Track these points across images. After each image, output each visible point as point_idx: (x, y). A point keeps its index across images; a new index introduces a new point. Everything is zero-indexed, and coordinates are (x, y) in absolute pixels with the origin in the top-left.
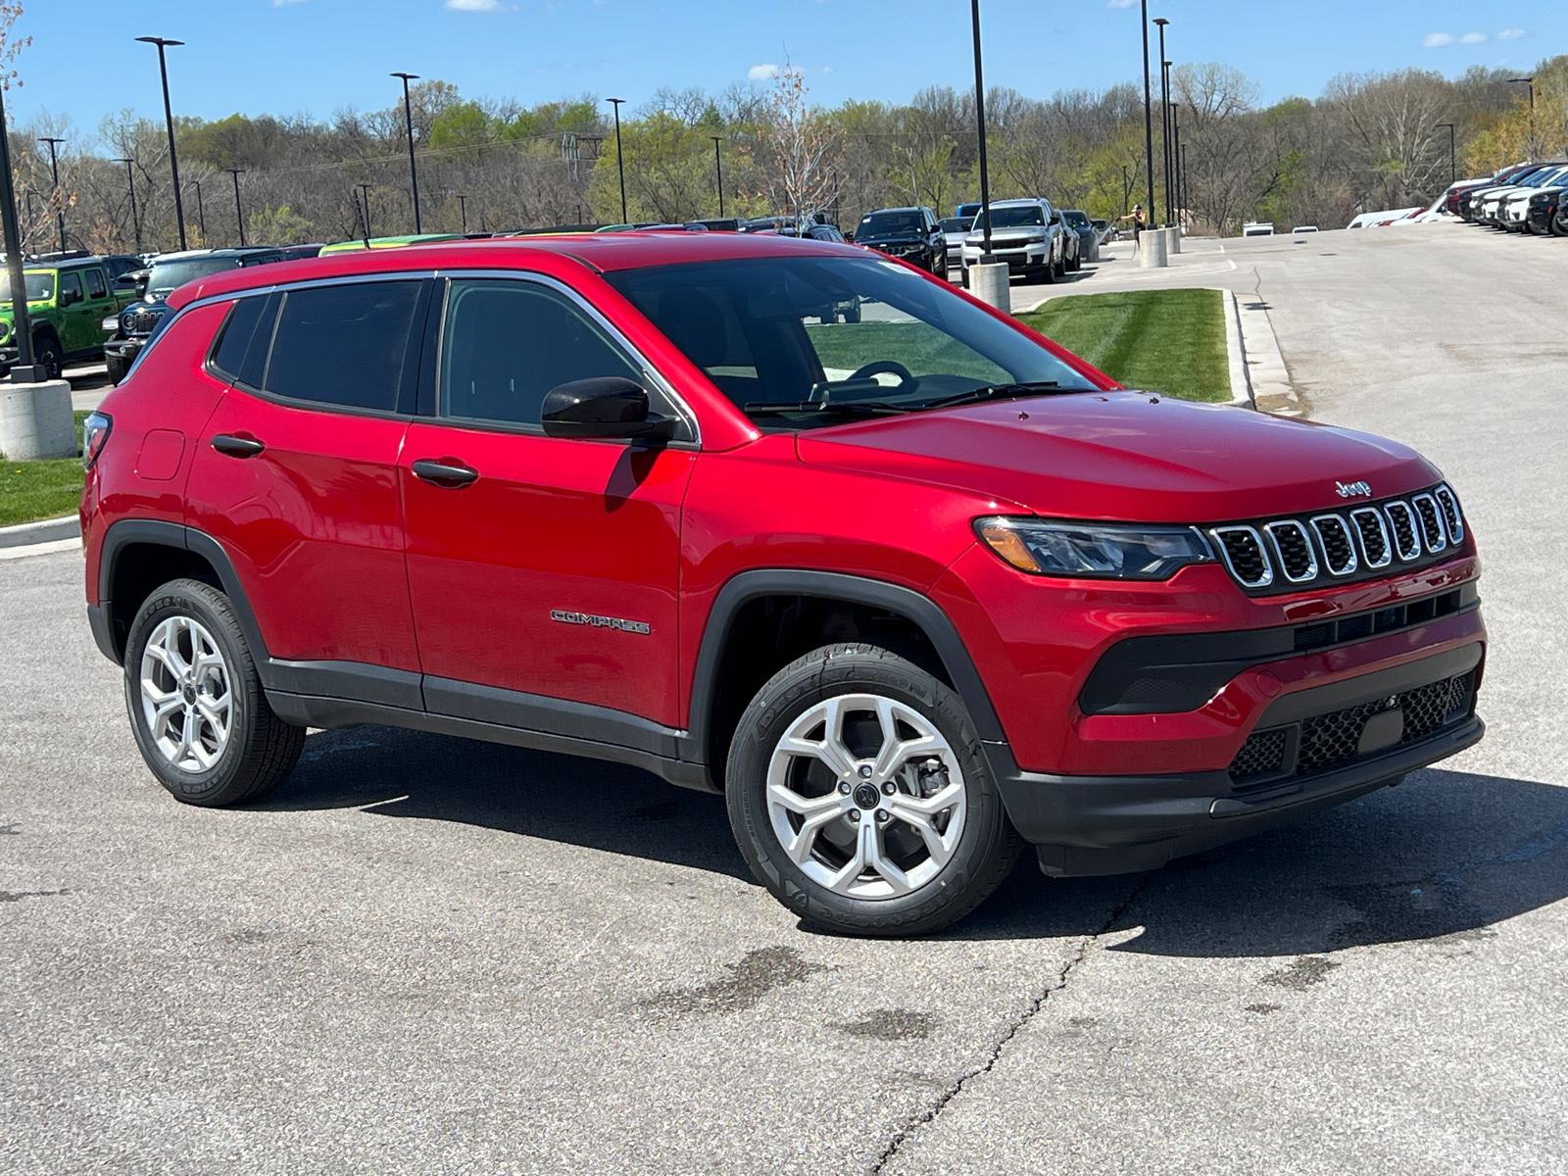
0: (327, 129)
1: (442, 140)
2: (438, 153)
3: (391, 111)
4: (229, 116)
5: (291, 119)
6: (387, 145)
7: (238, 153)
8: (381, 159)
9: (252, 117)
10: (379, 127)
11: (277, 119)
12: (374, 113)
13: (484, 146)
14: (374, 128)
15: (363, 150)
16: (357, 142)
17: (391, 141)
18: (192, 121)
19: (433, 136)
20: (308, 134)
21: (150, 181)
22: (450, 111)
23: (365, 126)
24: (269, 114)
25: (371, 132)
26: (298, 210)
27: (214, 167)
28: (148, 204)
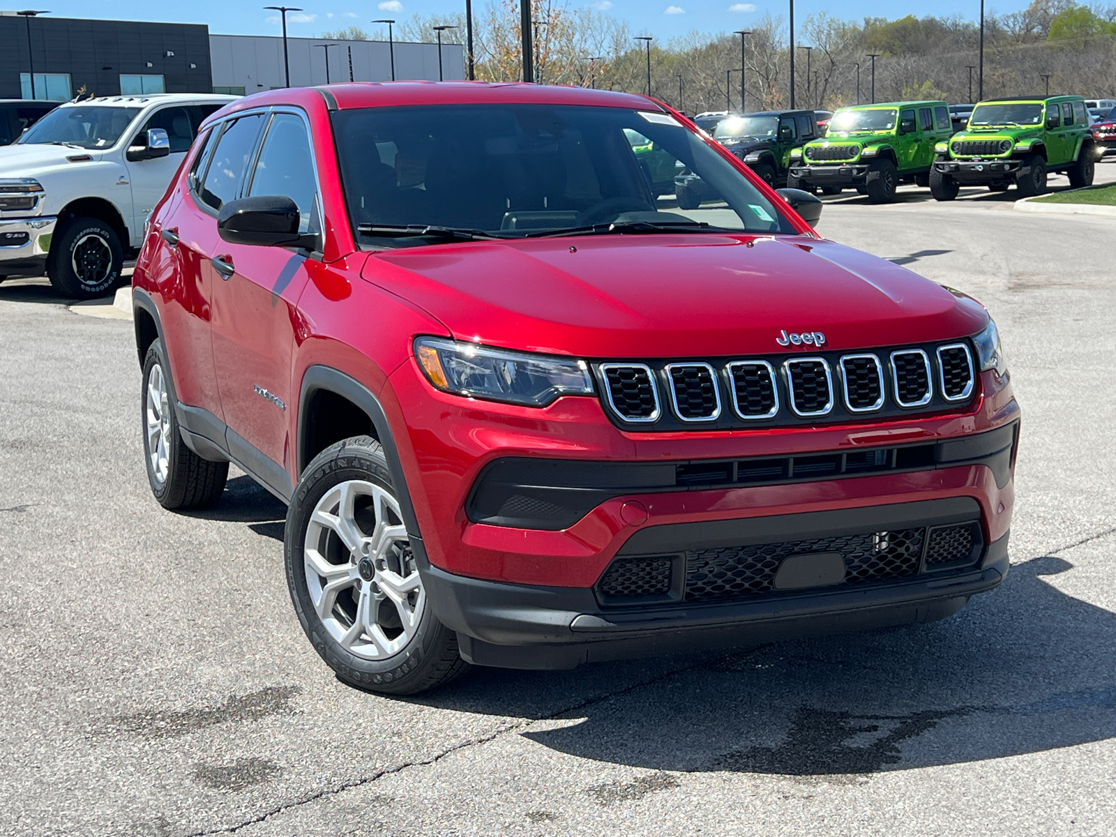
0: (973, 26)
1: (1058, 34)
2: (1052, 43)
3: (1022, 13)
4: (905, 17)
5: (948, 19)
6: (1017, 38)
7: (907, 44)
8: (1010, 48)
9: (920, 18)
10: (1012, 25)
11: (938, 19)
12: (1010, 14)
13: (1089, 38)
14: (1008, 26)
15: (998, 42)
16: (993, 36)
17: (1019, 35)
18: (880, 21)
19: (1051, 30)
20: (959, 30)
21: (833, 63)
22: (1066, 14)
23: (1001, 24)
24: (932, 16)
25: (1006, 28)
26: (938, 85)
27: (888, 54)
28: (830, 80)
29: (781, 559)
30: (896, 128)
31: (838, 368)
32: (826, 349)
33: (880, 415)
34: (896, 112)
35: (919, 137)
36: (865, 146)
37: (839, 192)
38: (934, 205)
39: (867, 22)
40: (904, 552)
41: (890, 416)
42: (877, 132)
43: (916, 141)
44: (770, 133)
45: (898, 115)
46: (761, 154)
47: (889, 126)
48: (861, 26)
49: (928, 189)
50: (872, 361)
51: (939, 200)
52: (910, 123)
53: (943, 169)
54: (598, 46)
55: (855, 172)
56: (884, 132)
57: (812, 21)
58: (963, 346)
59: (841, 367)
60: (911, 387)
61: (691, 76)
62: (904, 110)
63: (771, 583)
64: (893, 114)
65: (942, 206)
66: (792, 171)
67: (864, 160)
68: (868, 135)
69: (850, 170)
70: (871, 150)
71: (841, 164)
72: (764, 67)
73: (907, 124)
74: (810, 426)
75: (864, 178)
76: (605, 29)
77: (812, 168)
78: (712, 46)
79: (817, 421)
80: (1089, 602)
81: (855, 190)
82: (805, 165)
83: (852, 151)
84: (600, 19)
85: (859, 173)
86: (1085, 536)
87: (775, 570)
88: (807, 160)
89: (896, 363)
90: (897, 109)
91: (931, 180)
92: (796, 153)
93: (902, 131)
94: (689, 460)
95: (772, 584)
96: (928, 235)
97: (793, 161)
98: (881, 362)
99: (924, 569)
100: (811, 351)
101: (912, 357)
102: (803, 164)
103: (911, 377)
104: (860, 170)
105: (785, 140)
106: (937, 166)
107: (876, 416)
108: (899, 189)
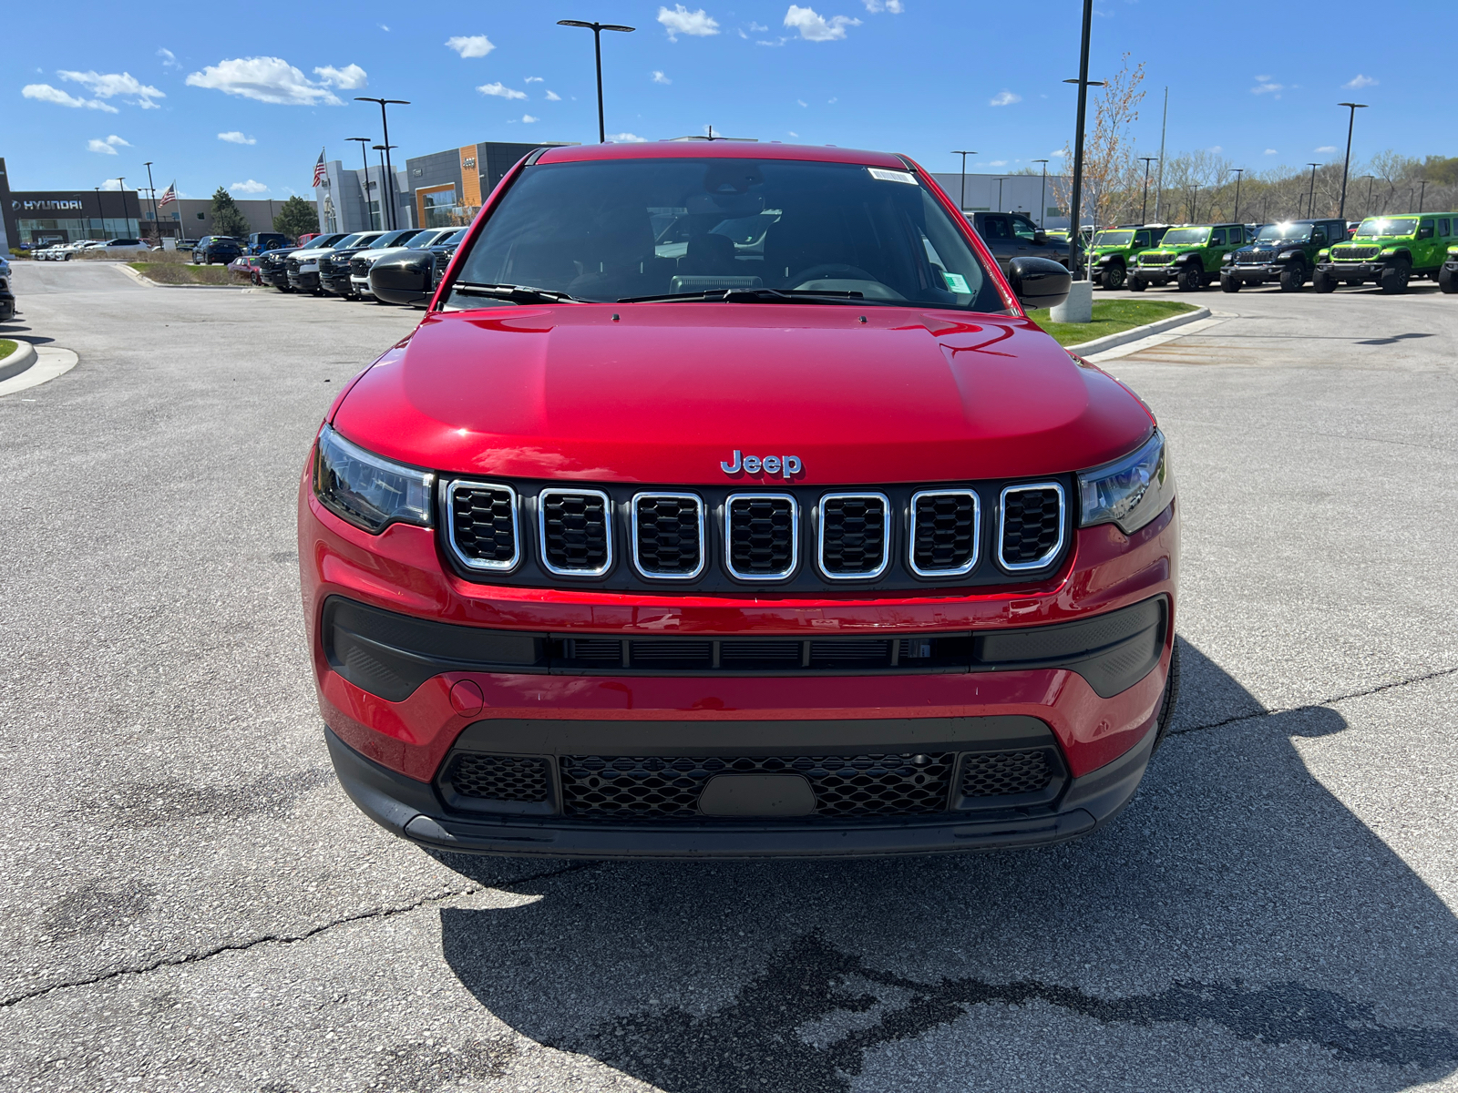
27: (1443, 183)
28: (1389, 202)
29: (705, 779)
30: (1414, 234)
31: (814, 511)
32: (797, 483)
33: (878, 587)
34: (1417, 220)
35: (1436, 242)
36: (1384, 248)
37: (1360, 284)
38: (1440, 297)
39: (1428, 159)
40: (914, 783)
41: (898, 588)
42: (1397, 237)
43: (1432, 245)
44: (1304, 237)
45: (1418, 224)
46: (1293, 254)
47: (1409, 232)
48: (1423, 162)
49: (1437, 284)
50: (879, 504)
51: (1446, 292)
52: (1428, 231)
53: (1452, 268)
54: (1206, 177)
55: (1372, 268)
56: (1404, 237)
57: (1379, 158)
58: (1055, 486)
59: (819, 512)
60: (942, 547)
61: (1275, 198)
62: (1424, 221)
63: (694, 806)
64: (1414, 222)
65: (1446, 298)
66: (1318, 267)
67: (1382, 259)
68: (1388, 239)
69: (1369, 267)
70: (1389, 251)
71: (1362, 262)
72: (1335, 193)
73: (1426, 231)
74: (751, 596)
75: (1380, 273)
76: (1213, 165)
77: (1336, 265)
78: (1298, 177)
79: (767, 589)
80: (1337, 794)
81: (1375, 283)
82: (1330, 262)
83: (1373, 251)
84: (1210, 159)
85: (1376, 269)
86: (1388, 680)
87: (699, 790)
88: (1332, 258)
89: (918, 510)
90: (1418, 218)
91: (1440, 276)
92: (1324, 252)
93: (1420, 236)
94: (548, 632)
95: (696, 808)
96: (1420, 321)
97: (1322, 258)
98: (892, 507)
99: (959, 804)
100: (775, 484)
101: (950, 502)
102: (1329, 261)
103: (943, 532)
104: (1377, 267)
105: (1319, 241)
106: (1447, 265)
107: (871, 587)
108: (1410, 284)
